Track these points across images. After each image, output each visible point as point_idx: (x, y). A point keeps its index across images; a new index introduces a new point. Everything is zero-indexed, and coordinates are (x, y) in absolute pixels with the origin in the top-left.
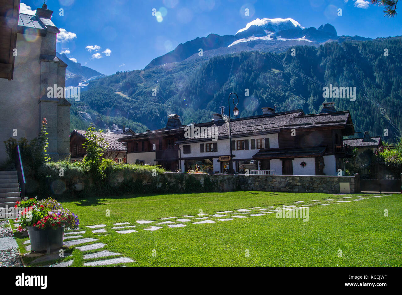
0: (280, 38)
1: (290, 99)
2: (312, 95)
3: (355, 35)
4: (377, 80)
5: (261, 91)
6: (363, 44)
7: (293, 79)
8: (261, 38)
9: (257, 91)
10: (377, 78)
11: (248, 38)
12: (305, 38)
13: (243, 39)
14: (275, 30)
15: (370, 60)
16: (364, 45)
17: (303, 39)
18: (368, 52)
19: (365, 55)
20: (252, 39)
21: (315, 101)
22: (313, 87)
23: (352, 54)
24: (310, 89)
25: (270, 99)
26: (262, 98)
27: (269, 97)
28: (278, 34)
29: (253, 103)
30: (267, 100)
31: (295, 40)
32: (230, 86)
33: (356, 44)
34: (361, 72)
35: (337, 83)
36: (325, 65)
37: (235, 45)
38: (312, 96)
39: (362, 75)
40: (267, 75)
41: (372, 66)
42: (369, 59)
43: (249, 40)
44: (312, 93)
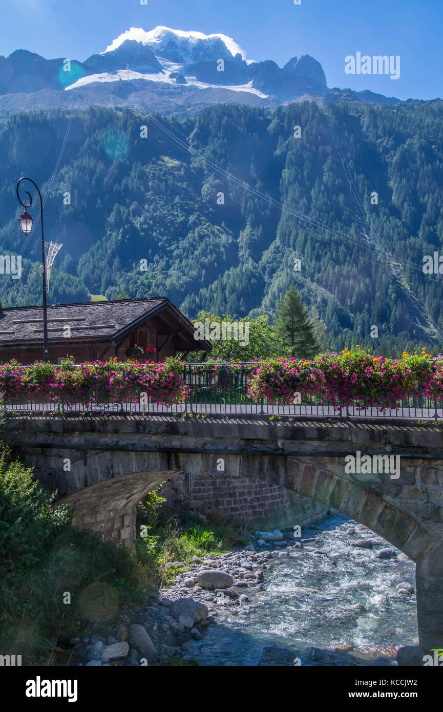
0: (193, 80)
1: (197, 230)
2: (248, 223)
3: (363, 89)
4: (393, 198)
5: (131, 209)
6: (372, 112)
7: (207, 185)
8: (149, 77)
9: (122, 208)
10: (394, 193)
11: (115, 73)
12: (252, 87)
13: (104, 74)
14: (185, 59)
15: (383, 151)
16: (374, 115)
17: (247, 88)
18: (380, 132)
19: (374, 139)
20: (127, 75)
21: (253, 240)
22: (252, 206)
23: (346, 134)
24: (245, 209)
25: (151, 228)
26: (132, 224)
27: (148, 224)
28: (190, 70)
29: (110, 235)
30: (143, 230)
31: (225, 90)
32: (57, 190)
33: (357, 112)
34: (362, 176)
35: (307, 199)
36: (284, 154)
37: (82, 88)
38: (247, 227)
39: (364, 185)
40: (149, 169)
41: (386, 164)
42: (381, 150)
43: (116, 78)
44: (249, 219)
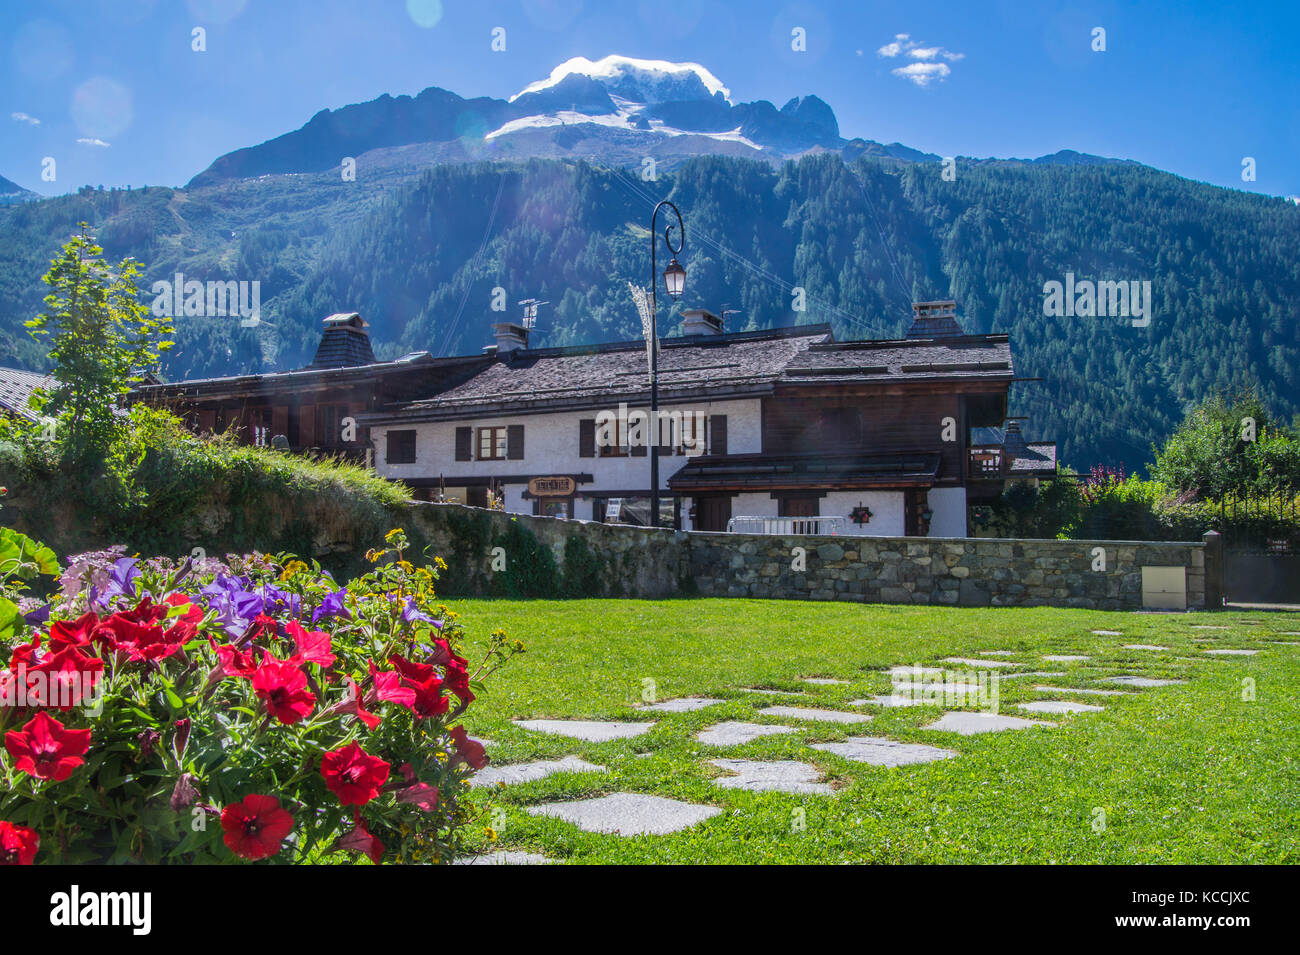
0: (659, 125)
2: (752, 318)
3: (893, 142)
4: (951, 287)
5: (589, 294)
6: (917, 171)
7: (694, 264)
8: (601, 120)
9: (577, 295)
10: (953, 280)
11: (554, 116)
12: (740, 135)
13: (540, 117)
14: (646, 97)
15: (934, 223)
16: (920, 176)
17: (734, 135)
18: (929, 198)
19: (921, 208)
20: (570, 118)
22: (758, 294)
23: (883, 199)
24: (748, 297)
25: (616, 322)
26: (591, 317)
27: (613, 316)
28: (655, 112)
29: (560, 331)
30: (607, 325)
31: (706, 138)
32: (486, 269)
33: (896, 170)
34: (908, 257)
35: (834, 285)
36: (798, 225)
37: (513, 135)
38: (751, 323)
39: (911, 268)
40: (612, 242)
41: (940, 242)
42: (931, 221)
43: (557, 122)
44: (754, 312)
